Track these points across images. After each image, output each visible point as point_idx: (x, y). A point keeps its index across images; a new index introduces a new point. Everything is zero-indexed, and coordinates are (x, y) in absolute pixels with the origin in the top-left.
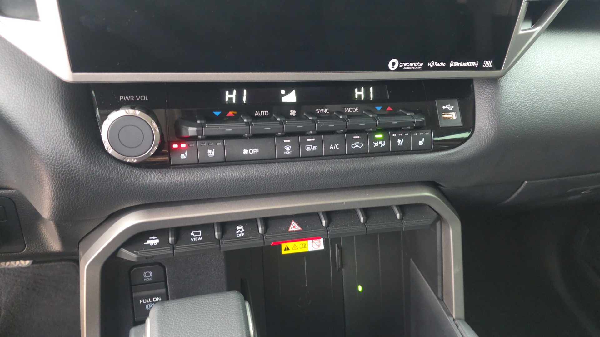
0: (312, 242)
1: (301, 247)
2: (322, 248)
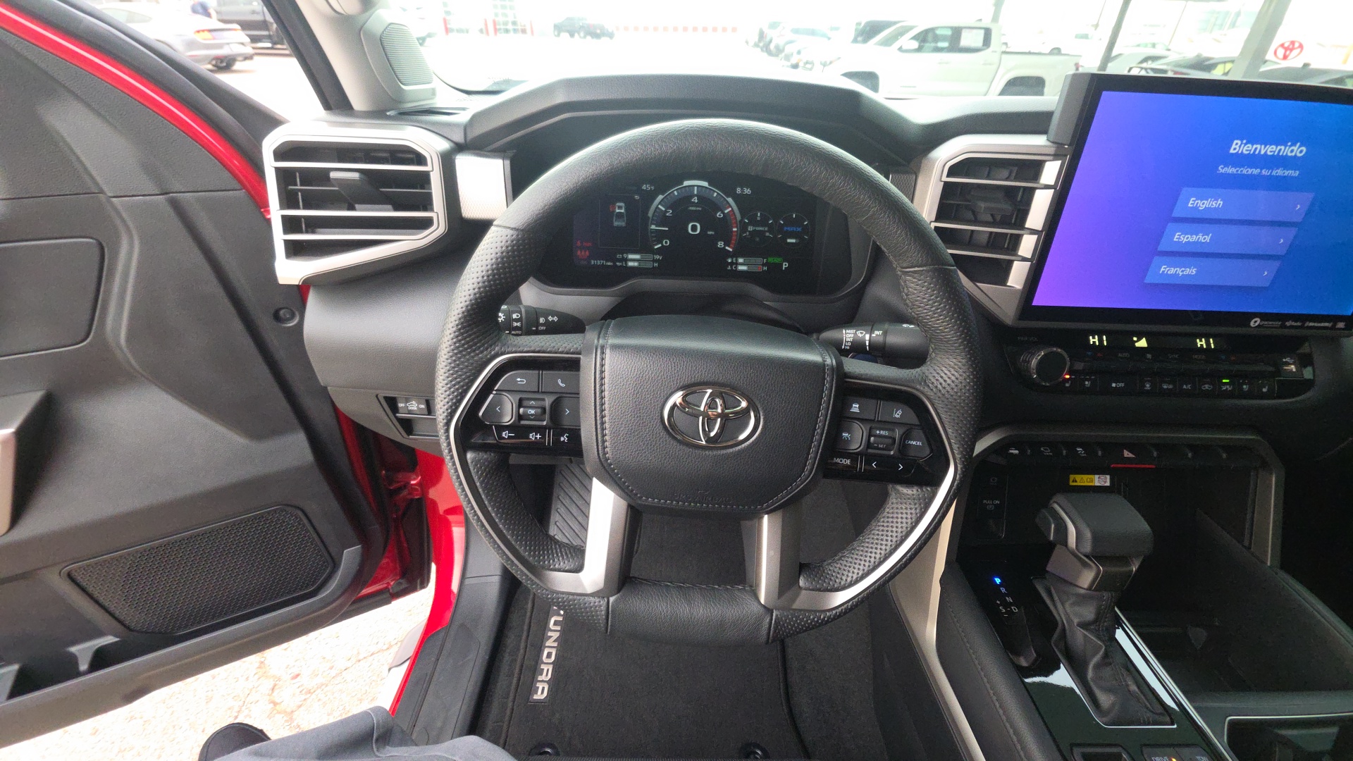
0: (1099, 478)
1: (1088, 480)
2: (1108, 484)
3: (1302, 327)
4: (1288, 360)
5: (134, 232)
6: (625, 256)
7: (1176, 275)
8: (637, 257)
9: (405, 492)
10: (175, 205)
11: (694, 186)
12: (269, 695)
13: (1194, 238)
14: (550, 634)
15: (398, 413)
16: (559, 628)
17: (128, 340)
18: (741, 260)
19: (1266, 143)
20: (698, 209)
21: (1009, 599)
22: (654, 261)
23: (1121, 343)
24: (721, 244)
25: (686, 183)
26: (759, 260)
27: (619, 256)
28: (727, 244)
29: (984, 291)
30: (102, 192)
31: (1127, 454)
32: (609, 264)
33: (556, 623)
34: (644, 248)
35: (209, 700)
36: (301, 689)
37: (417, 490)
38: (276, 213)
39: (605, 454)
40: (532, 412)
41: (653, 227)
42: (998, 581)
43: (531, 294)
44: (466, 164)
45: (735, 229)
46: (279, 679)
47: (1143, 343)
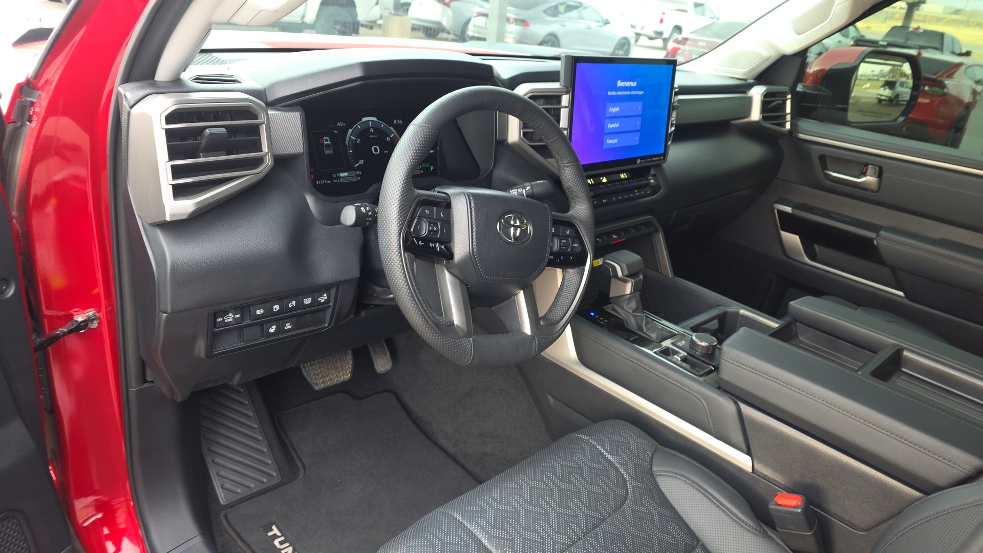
3: (652, 161)
6: (338, 175)
7: (612, 144)
8: (346, 174)
11: (369, 121)
13: (614, 126)
19: (626, 81)
20: (375, 136)
21: (602, 319)
22: (357, 176)
25: (364, 119)
27: (334, 175)
31: (614, 237)
32: (329, 182)
34: (349, 168)
38: (165, 165)
40: (435, 229)
42: (592, 314)
47: (605, 180)
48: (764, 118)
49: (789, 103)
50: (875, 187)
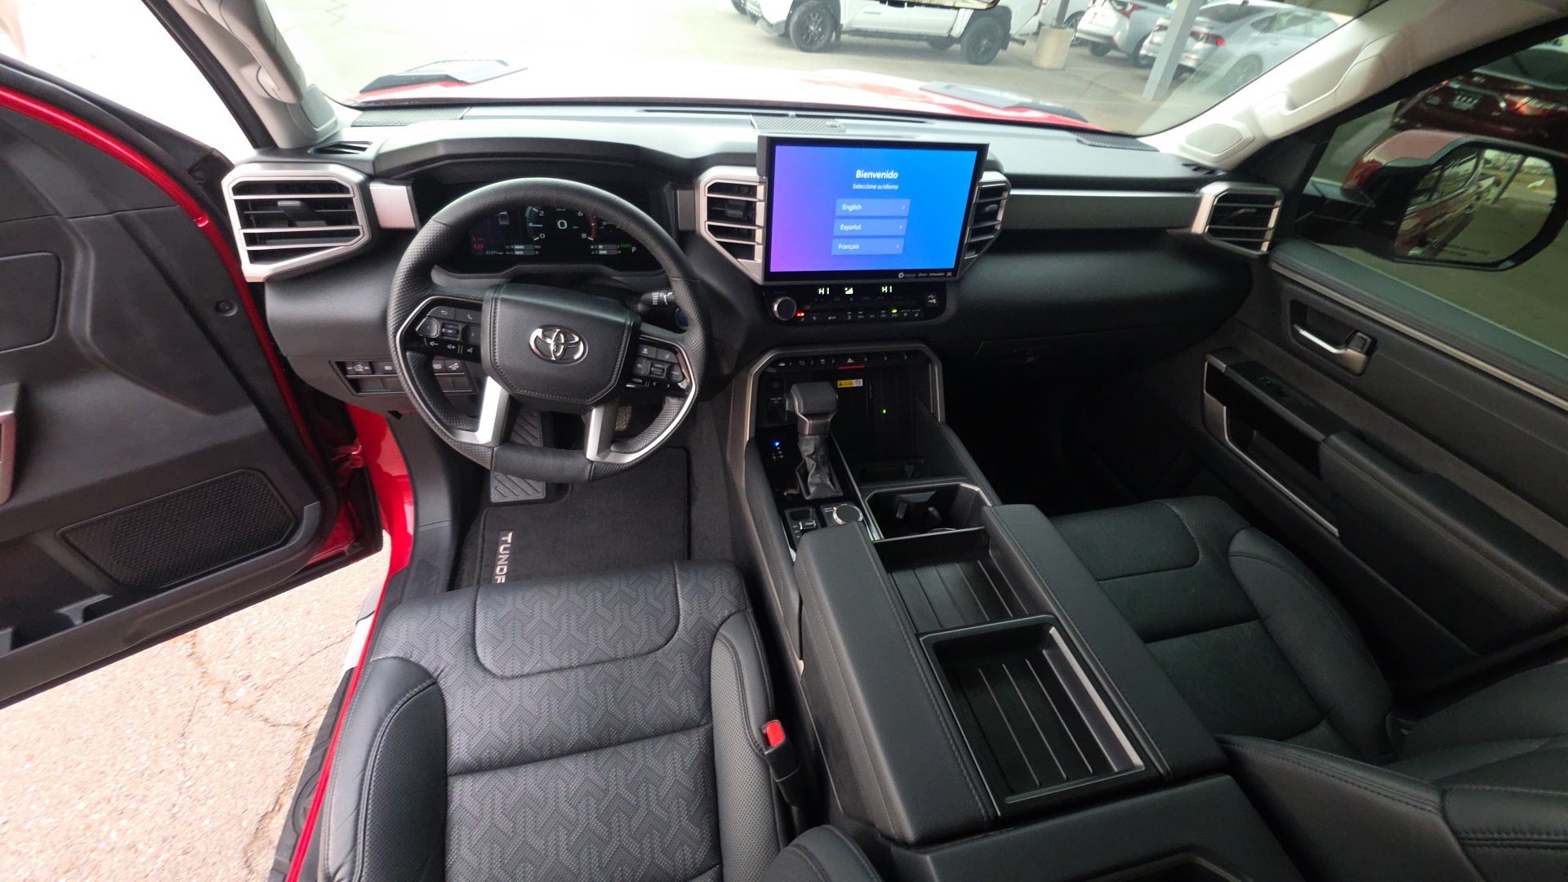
0: (856, 381)
2: (861, 385)
3: (927, 276)
4: (931, 296)
5: (89, 244)
6: (512, 247)
7: (848, 250)
8: (522, 247)
9: (348, 464)
10: (121, 220)
12: (220, 697)
13: (851, 228)
14: (500, 557)
15: (347, 374)
16: (508, 552)
17: (94, 332)
18: (601, 247)
19: (875, 171)
21: (780, 452)
22: (535, 250)
23: (838, 291)
24: (584, 236)
26: (615, 246)
27: (507, 247)
28: (589, 235)
29: (742, 263)
30: (57, 213)
31: (850, 361)
32: (500, 253)
33: (505, 549)
34: (526, 240)
35: (153, 712)
36: (255, 687)
37: (358, 460)
38: (239, 232)
39: (495, 360)
40: (451, 331)
41: (531, 225)
43: (438, 277)
44: (377, 188)
45: (593, 224)
46: (228, 683)
47: (850, 292)
48: (1212, 232)
49: (1275, 213)
50: (1358, 368)
